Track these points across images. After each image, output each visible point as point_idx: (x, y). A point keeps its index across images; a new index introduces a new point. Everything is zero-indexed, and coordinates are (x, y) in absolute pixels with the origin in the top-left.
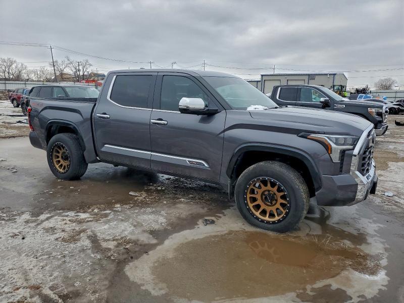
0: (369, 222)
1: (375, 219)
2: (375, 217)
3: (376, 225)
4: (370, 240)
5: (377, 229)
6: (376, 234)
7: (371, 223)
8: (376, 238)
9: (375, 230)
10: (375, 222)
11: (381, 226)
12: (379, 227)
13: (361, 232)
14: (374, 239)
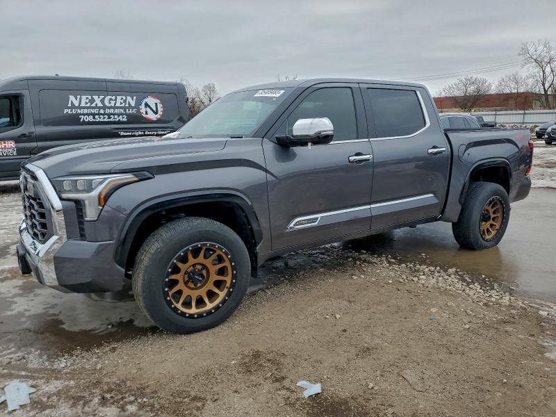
0: (29, 310)
1: (23, 319)
2: (25, 322)
3: (17, 310)
4: (17, 291)
5: (14, 306)
6: (12, 300)
7: (26, 310)
8: (11, 295)
9: (15, 303)
10: (21, 315)
11: (9, 313)
12: (12, 310)
13: (32, 295)
14: (12, 294)
